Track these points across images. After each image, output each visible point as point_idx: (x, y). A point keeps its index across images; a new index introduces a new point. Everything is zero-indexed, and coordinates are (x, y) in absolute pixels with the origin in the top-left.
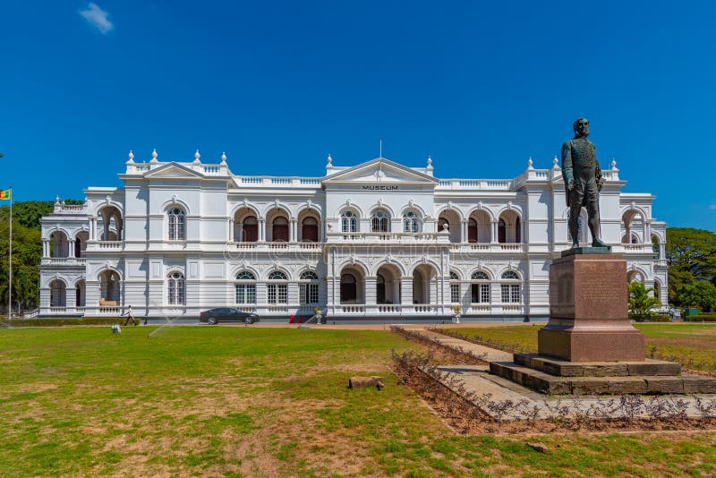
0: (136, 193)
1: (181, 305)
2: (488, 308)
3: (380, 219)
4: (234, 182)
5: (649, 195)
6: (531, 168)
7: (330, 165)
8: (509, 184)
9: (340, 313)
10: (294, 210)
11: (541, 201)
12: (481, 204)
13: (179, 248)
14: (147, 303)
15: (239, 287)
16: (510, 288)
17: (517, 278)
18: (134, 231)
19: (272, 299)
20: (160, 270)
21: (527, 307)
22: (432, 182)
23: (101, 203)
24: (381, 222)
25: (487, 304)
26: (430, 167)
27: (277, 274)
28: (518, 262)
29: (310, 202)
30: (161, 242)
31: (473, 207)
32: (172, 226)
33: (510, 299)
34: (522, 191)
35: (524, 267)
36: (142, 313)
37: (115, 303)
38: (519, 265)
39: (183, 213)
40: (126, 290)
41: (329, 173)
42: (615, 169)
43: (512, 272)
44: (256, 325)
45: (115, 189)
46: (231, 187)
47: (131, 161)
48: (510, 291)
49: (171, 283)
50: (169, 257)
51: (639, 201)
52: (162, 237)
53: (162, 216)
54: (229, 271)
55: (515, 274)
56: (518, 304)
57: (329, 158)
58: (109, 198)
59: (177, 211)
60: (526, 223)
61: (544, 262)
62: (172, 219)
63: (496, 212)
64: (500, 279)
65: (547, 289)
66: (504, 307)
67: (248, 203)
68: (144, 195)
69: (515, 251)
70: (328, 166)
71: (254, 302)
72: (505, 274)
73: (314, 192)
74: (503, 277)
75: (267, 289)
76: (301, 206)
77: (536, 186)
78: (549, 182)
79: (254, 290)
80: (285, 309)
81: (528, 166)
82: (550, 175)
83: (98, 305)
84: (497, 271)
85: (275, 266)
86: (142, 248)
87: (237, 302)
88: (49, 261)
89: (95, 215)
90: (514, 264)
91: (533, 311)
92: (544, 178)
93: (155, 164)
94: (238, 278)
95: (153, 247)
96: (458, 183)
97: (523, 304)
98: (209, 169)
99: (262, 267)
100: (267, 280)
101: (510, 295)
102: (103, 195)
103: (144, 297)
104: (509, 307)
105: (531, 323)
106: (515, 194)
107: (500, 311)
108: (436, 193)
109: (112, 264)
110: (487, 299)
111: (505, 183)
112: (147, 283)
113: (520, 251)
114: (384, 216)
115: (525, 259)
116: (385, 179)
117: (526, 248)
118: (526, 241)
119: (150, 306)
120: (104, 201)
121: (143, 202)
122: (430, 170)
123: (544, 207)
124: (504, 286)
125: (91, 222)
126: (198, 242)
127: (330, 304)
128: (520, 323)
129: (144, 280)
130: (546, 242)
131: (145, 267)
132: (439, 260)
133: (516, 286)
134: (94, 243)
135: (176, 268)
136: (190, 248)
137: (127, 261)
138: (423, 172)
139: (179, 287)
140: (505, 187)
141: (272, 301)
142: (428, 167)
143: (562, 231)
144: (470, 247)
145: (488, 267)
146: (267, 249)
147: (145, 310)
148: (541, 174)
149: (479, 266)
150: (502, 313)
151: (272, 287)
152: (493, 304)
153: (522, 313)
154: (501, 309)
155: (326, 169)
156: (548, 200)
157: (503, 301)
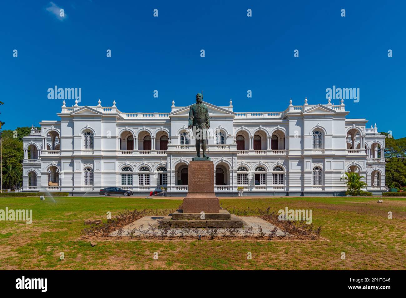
0: (67, 123)
1: (92, 186)
2: (265, 188)
4: (120, 116)
5: (364, 120)
6: (291, 105)
7: (173, 106)
8: (281, 114)
9: (175, 190)
10: (153, 132)
11: (297, 124)
12: (261, 127)
13: (90, 154)
14: (73, 184)
15: (123, 175)
16: (278, 176)
17: (282, 170)
18: (66, 145)
19: (141, 182)
20: (80, 166)
21: (288, 187)
22: (232, 115)
23: (48, 129)
25: (264, 185)
26: (231, 106)
27: (144, 168)
28: (283, 161)
29: (162, 127)
30: (80, 151)
31: (256, 128)
32: (86, 142)
33: (278, 182)
34: (286, 119)
35: (286, 164)
36: (70, 190)
37: (57, 184)
38: (284, 163)
39: (92, 134)
40: (62, 177)
41: (173, 110)
42: (343, 104)
43: (279, 167)
45: (56, 121)
46: (119, 119)
47: (64, 106)
48: (278, 178)
49: (86, 173)
50: (85, 159)
51: (358, 123)
52: (81, 148)
53: (81, 137)
54: (117, 167)
55: (281, 168)
56: (282, 185)
57: (173, 102)
58: (53, 127)
59: (89, 133)
60: (288, 138)
61: (298, 161)
62: (86, 138)
63: (270, 131)
64: (272, 171)
65: (300, 176)
66: (274, 187)
67: (128, 128)
68: (71, 125)
69: (282, 154)
70: (172, 106)
71: (132, 184)
72: (275, 168)
73: (165, 121)
74: (274, 170)
75: (138, 177)
76: (158, 129)
77: (294, 116)
78: (301, 113)
79: (131, 177)
80: (149, 188)
81: (290, 104)
82: (302, 109)
83: (47, 185)
84: (270, 166)
85: (143, 164)
86: (70, 154)
87: (122, 184)
88: (28, 161)
89: (45, 136)
90: (281, 162)
91: (291, 190)
92: (299, 111)
93: (76, 107)
94: (123, 171)
95: (76, 154)
96: (250, 115)
97: (285, 185)
98: (106, 109)
99: (135, 164)
100: (138, 171)
101: (278, 180)
102: (49, 125)
103: (72, 181)
104: (278, 187)
105: (291, 196)
106: (281, 121)
107: (272, 190)
108: (234, 121)
109: (55, 163)
110: (264, 182)
111: (278, 114)
112: (73, 173)
113: (284, 154)
115: (287, 159)
117: (288, 153)
118: (288, 149)
119: (75, 186)
120: (50, 128)
121: (71, 129)
122: (231, 108)
123: (299, 128)
124: (275, 175)
125: (43, 140)
126: (100, 151)
127: (169, 185)
128: (284, 196)
129: (72, 171)
130: (300, 149)
131: (72, 164)
132: (231, 160)
133: (282, 175)
134: (45, 151)
135: (88, 165)
136: (96, 154)
137: (62, 161)
138: (227, 109)
139: (90, 175)
140: (278, 117)
141: (141, 183)
142: (230, 106)
143: (309, 142)
144: (255, 152)
145: (265, 164)
146: (138, 154)
147: (72, 188)
148: (297, 108)
149: (260, 163)
150: (273, 191)
151: (141, 176)
152: (268, 185)
153: (285, 191)
154: (273, 188)
155: (171, 108)
156: (301, 124)
157: (274, 184)
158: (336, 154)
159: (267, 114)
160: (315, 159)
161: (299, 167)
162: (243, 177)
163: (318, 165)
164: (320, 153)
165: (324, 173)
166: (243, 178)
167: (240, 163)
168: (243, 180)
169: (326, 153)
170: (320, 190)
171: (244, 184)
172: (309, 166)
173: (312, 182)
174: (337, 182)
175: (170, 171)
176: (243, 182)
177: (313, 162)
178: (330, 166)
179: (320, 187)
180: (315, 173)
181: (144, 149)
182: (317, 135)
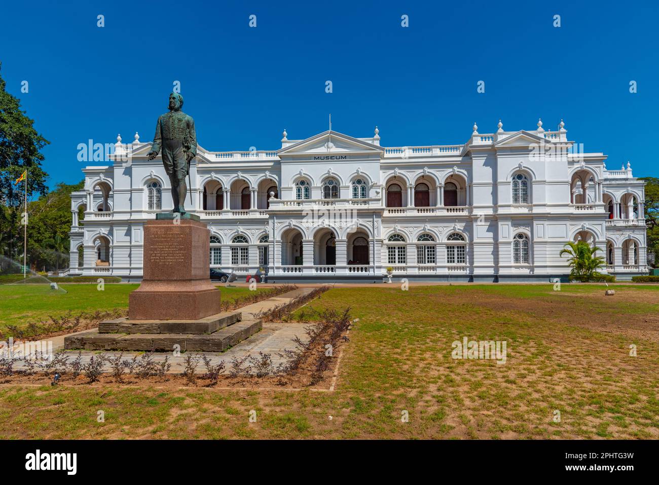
0: (122, 170)
2: (434, 268)
3: (331, 186)
4: (203, 157)
5: (601, 154)
6: (476, 133)
7: (285, 139)
8: (461, 149)
9: (281, 273)
10: (254, 181)
11: (485, 164)
12: (427, 170)
14: (131, 264)
16: (456, 250)
17: (463, 239)
18: (119, 203)
20: (141, 236)
21: (472, 268)
22: (378, 151)
23: (96, 178)
24: (332, 189)
25: (433, 265)
26: (377, 136)
27: (239, 238)
28: (464, 224)
29: (268, 173)
30: (141, 212)
31: (419, 172)
32: (151, 197)
33: (456, 260)
34: (467, 155)
35: (469, 229)
36: (126, 273)
37: (107, 264)
38: (465, 227)
39: (160, 186)
40: (114, 253)
41: (284, 146)
42: (563, 130)
43: (457, 234)
44: (234, 284)
45: (107, 167)
46: (203, 162)
47: (119, 143)
48: (456, 253)
51: (590, 161)
52: (141, 207)
53: (142, 190)
55: (461, 236)
56: (463, 264)
57: (285, 133)
58: (102, 176)
59: (154, 185)
60: (471, 187)
61: (488, 224)
62: (151, 192)
63: (441, 177)
64: (446, 241)
65: (492, 250)
66: (449, 268)
67: (214, 176)
68: (128, 173)
69: (461, 213)
70: (283, 140)
71: (220, 263)
72: (451, 236)
73: (272, 164)
74: (449, 239)
75: (231, 252)
76: (260, 177)
77: (481, 151)
78: (493, 146)
79: (220, 253)
80: (246, 269)
81: (473, 131)
82: (494, 139)
83: (94, 266)
85: (238, 231)
86: (126, 217)
88: (77, 229)
89: (91, 190)
90: (459, 227)
91: (477, 272)
92: (489, 142)
93: (137, 145)
95: (135, 216)
96: (411, 151)
97: (468, 265)
99: (226, 232)
100: (231, 243)
101: (456, 256)
102: (96, 173)
103: (129, 259)
104: (454, 268)
105: (476, 282)
106: (460, 159)
107: (446, 272)
108: (382, 161)
109: (104, 231)
110: (433, 259)
111: (457, 148)
112: (131, 247)
113: (465, 213)
114: (334, 184)
115: (470, 221)
116: (334, 150)
117: (471, 211)
118: (471, 204)
119: (133, 266)
120: (98, 178)
121: (128, 177)
122: (376, 139)
123: (489, 170)
124: (450, 248)
125: (88, 196)
127: (271, 265)
128: (465, 282)
129: (128, 244)
130: (491, 205)
131: (128, 233)
132: (371, 224)
133: (461, 248)
134: (91, 214)
137: (115, 229)
138: (370, 142)
140: (458, 153)
141: (235, 262)
142: (375, 137)
143: (506, 194)
144: (416, 211)
145: (433, 230)
146: (230, 216)
147: (129, 270)
148: (485, 138)
149: (424, 229)
150: (447, 274)
151: (235, 250)
152: (438, 264)
153: (468, 274)
154: (447, 269)
155: (282, 143)
156: (492, 163)
157: (448, 262)
158: (552, 213)
159: (438, 150)
160: (516, 220)
161: (491, 234)
162: (397, 251)
163: (522, 230)
164: (525, 211)
165: (533, 243)
166: (397, 253)
167: (393, 229)
168: (397, 257)
169: (536, 210)
170: (526, 272)
171: (399, 262)
172: (507, 232)
173: (512, 259)
174: (555, 259)
175: (274, 242)
176: (397, 260)
177: (514, 225)
178: (543, 232)
179: (525, 267)
180: (517, 244)
181: (242, 208)
182: (520, 181)
